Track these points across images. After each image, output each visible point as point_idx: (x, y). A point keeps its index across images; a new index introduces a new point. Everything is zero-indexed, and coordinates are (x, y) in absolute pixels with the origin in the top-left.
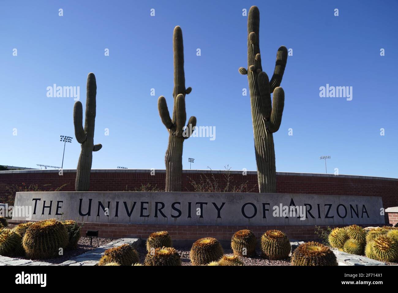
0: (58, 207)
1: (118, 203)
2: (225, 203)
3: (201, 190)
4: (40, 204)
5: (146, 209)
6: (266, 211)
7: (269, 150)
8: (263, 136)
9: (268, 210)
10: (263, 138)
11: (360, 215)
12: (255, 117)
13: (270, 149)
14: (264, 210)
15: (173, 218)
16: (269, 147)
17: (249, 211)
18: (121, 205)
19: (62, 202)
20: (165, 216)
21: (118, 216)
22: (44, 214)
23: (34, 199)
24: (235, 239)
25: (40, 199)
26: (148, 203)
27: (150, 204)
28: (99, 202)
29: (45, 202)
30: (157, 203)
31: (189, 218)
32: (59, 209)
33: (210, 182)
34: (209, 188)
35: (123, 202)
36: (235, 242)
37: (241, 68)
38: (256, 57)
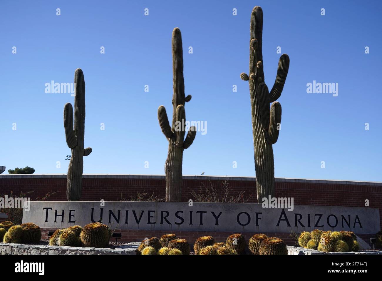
0: (70, 216)
1: (127, 212)
2: (222, 212)
3: (201, 200)
4: (52, 214)
5: (153, 217)
6: (258, 220)
7: (268, 161)
8: (262, 148)
9: (260, 219)
10: (263, 149)
11: (352, 225)
12: (255, 127)
13: (269, 159)
14: (257, 218)
15: (177, 225)
16: (268, 157)
17: (244, 219)
18: (130, 214)
19: (74, 210)
20: (169, 223)
21: (127, 223)
22: (56, 222)
23: (44, 208)
24: (229, 241)
25: (51, 208)
26: (154, 211)
27: (156, 212)
28: (110, 210)
29: (56, 211)
30: (162, 212)
31: (191, 225)
32: (72, 217)
33: (209, 192)
34: (208, 198)
35: (133, 211)
36: (229, 243)
37: (242, 73)
38: (257, 65)
